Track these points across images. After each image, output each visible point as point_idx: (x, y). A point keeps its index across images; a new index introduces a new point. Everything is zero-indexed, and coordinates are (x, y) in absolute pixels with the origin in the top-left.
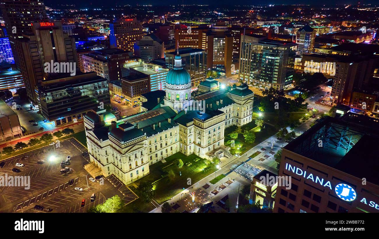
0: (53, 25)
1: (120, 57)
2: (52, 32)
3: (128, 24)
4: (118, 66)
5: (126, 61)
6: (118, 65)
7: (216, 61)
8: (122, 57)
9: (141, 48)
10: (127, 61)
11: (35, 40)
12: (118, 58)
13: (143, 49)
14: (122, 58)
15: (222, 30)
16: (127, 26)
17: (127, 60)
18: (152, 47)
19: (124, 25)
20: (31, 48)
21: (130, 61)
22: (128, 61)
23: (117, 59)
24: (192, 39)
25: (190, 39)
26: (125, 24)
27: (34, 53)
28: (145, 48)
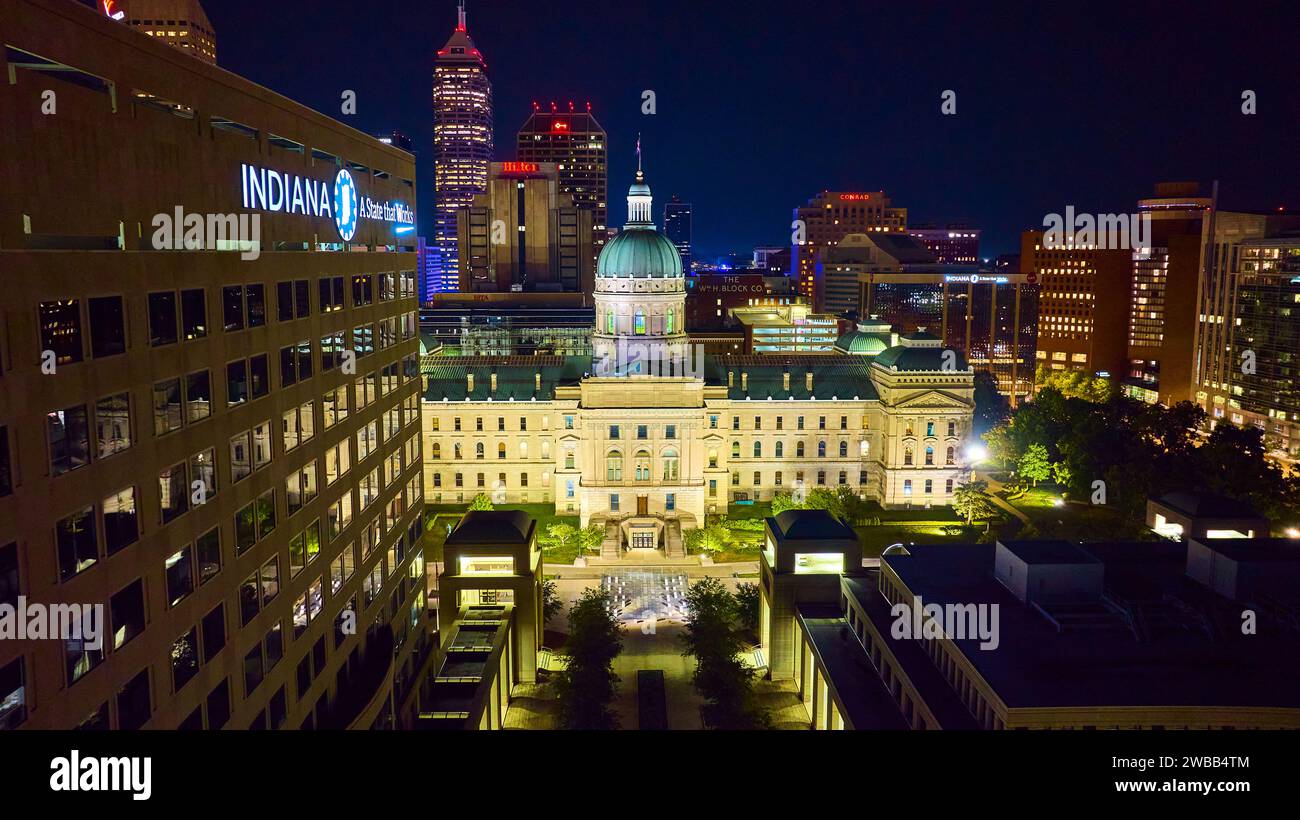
0: (534, 169)
1: (731, 284)
2: (523, 186)
3: (850, 211)
4: (719, 313)
5: (751, 301)
6: (719, 308)
7: (1141, 343)
8: (737, 285)
9: (827, 269)
10: (754, 302)
11: (485, 205)
12: (724, 287)
13: (835, 275)
14: (735, 289)
15: (1172, 215)
16: (845, 216)
17: (754, 296)
18: (862, 265)
19: (833, 211)
20: (470, 225)
21: (766, 303)
22: (757, 301)
23: (720, 288)
24: (1086, 268)
25: (1079, 268)
26: (837, 211)
27: (476, 238)
28: (839, 269)
